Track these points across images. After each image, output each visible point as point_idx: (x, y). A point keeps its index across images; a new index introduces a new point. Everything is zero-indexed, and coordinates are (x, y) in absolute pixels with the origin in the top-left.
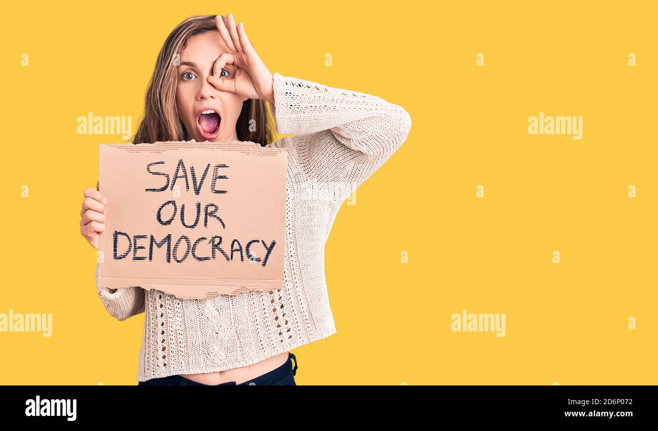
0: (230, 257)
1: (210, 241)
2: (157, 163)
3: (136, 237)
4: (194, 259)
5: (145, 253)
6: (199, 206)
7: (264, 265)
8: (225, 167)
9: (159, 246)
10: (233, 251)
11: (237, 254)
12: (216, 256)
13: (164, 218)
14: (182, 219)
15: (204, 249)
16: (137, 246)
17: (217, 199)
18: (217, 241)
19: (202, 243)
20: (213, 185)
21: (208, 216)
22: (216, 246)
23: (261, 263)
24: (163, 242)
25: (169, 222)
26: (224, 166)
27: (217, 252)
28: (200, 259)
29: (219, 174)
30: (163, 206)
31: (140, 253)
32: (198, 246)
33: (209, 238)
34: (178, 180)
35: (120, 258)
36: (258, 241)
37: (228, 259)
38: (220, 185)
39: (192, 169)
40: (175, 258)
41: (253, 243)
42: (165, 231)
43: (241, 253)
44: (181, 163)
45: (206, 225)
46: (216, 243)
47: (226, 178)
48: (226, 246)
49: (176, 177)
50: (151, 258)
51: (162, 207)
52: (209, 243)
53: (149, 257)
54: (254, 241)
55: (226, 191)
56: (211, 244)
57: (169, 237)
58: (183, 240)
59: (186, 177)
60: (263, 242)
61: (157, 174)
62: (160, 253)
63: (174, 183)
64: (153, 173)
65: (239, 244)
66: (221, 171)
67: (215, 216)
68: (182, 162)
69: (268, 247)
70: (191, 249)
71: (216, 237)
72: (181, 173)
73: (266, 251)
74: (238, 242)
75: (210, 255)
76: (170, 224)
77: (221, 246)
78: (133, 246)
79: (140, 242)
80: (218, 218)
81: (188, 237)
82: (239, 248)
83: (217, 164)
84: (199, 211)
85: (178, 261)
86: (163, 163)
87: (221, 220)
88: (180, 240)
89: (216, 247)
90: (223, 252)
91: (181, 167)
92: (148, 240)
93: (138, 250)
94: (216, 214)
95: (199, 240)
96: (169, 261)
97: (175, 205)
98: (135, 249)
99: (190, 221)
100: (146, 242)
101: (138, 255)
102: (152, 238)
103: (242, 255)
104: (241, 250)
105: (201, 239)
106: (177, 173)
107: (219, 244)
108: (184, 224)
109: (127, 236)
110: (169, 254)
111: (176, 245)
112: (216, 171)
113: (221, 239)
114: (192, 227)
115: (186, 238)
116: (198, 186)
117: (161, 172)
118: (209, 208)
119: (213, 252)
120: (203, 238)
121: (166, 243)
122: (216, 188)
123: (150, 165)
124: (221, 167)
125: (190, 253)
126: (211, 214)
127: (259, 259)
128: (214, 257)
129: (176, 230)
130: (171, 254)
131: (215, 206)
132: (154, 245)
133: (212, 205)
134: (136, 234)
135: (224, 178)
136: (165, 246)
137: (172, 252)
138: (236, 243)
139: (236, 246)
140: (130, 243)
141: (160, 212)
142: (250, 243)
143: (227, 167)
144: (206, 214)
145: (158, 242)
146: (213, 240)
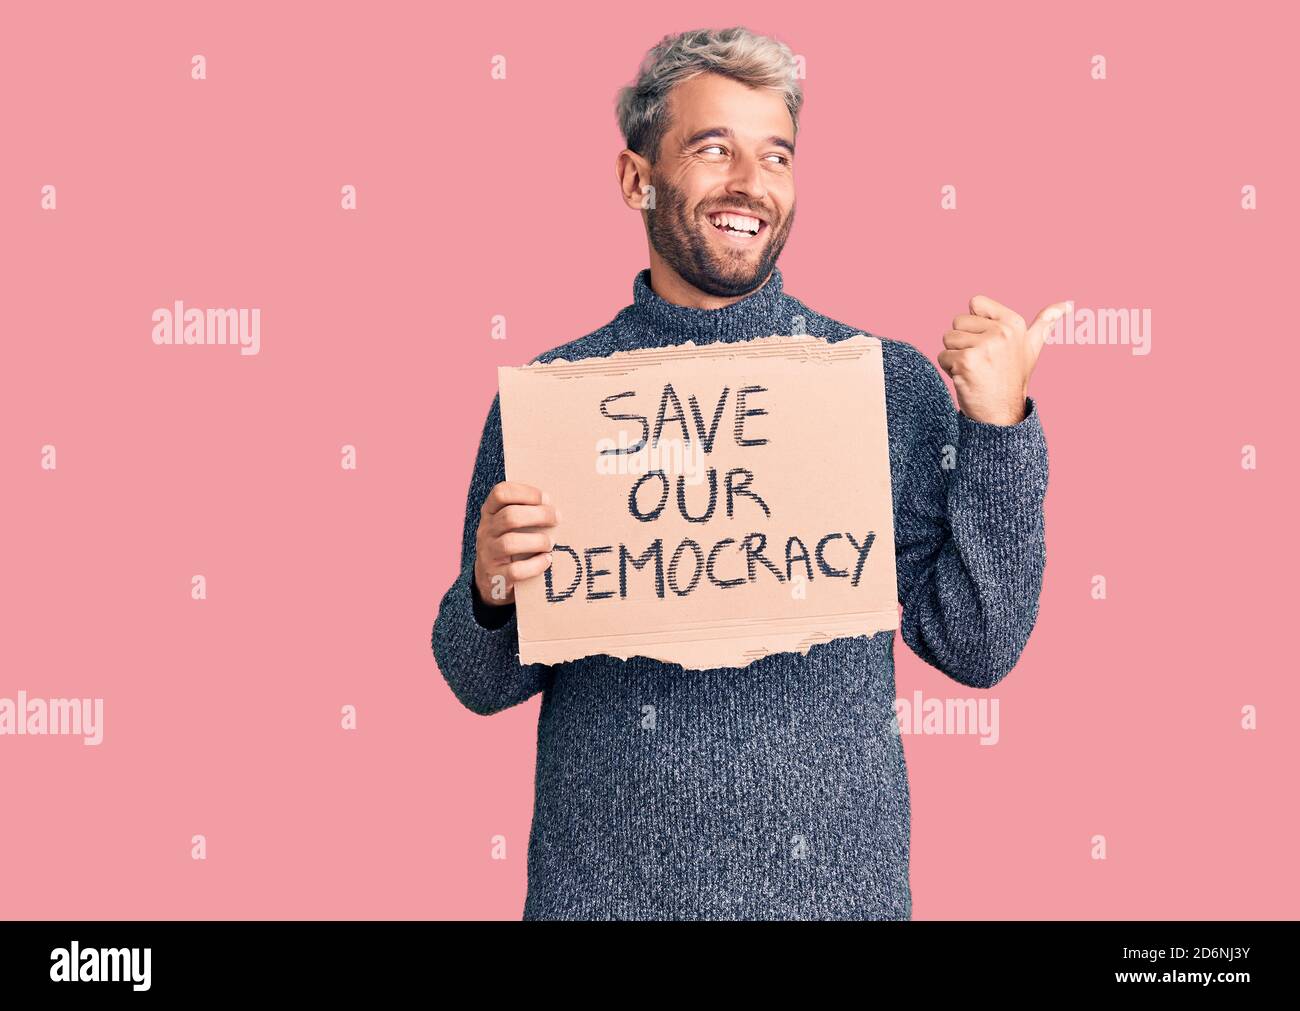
0: (785, 573)
1: (743, 546)
2: (619, 396)
3: (590, 552)
4: (712, 586)
5: (610, 583)
6: (713, 475)
7: (855, 583)
8: (759, 391)
9: (639, 565)
10: (791, 561)
11: (799, 567)
12: (757, 574)
13: (644, 508)
14: (682, 506)
15: (730, 563)
16: (594, 569)
17: (748, 458)
18: (756, 543)
19: (726, 550)
20: (739, 430)
21: (734, 494)
22: (755, 553)
23: (850, 579)
24: (646, 557)
25: (654, 515)
26: (757, 389)
27: (758, 565)
28: (724, 584)
29: (749, 407)
30: (640, 482)
31: (601, 584)
32: (719, 558)
33: (740, 540)
34: (666, 426)
35: (561, 599)
36: (839, 536)
37: (781, 579)
38: (753, 428)
39: (693, 401)
40: (673, 586)
41: (830, 541)
42: (647, 533)
43: (808, 563)
44: (669, 391)
45: (730, 513)
46: (754, 548)
47: (763, 413)
48: (775, 553)
49: (662, 420)
50: (623, 593)
51: (638, 485)
52: (741, 549)
53: (619, 591)
54: (831, 537)
55: (765, 440)
56: (745, 550)
57: (657, 545)
58: (688, 549)
59: (681, 418)
60: (850, 537)
61: (621, 417)
62: (642, 580)
63: (659, 433)
64: (615, 417)
65: (801, 545)
66: (753, 401)
67: (748, 493)
68: (672, 389)
69: (861, 545)
70: (705, 566)
71: (754, 535)
72: (670, 412)
73: (858, 555)
74: (799, 541)
75: (745, 574)
76: (657, 517)
77: (764, 553)
78: (585, 571)
79: (598, 562)
80: (755, 496)
81: (697, 542)
82: (802, 554)
83: (743, 387)
84: (714, 487)
85: (680, 594)
86: (633, 394)
87: (760, 500)
88: (680, 549)
89: (754, 555)
90: (769, 565)
91: (669, 399)
92: (615, 555)
93: (597, 579)
94: (751, 488)
95: (720, 544)
96: (661, 595)
97: (664, 478)
98: (590, 577)
99: (697, 508)
100: (611, 562)
101: (596, 589)
102: (623, 550)
103: (808, 567)
104: (805, 557)
105: (723, 542)
106: (663, 413)
107: (760, 549)
108: (686, 516)
109: (571, 552)
110: (660, 580)
111: (675, 560)
112: (741, 401)
113: (764, 538)
114: (703, 520)
115: (691, 543)
116: (707, 434)
117: (629, 412)
118: (734, 476)
119: (750, 566)
120: (726, 542)
121: (653, 558)
122: (746, 437)
123: (607, 401)
124: (752, 391)
125: (704, 574)
126: (740, 489)
127: (844, 571)
128: (752, 577)
129: (671, 529)
130: (666, 580)
131: (745, 472)
132: (628, 564)
133: (740, 471)
134: (590, 547)
135: (758, 414)
136: (651, 564)
137: (665, 576)
138: (795, 544)
139: (796, 551)
140: (579, 565)
141: (634, 496)
142: (823, 541)
143: (763, 390)
144: (729, 491)
145: (636, 558)
146: (747, 543)
